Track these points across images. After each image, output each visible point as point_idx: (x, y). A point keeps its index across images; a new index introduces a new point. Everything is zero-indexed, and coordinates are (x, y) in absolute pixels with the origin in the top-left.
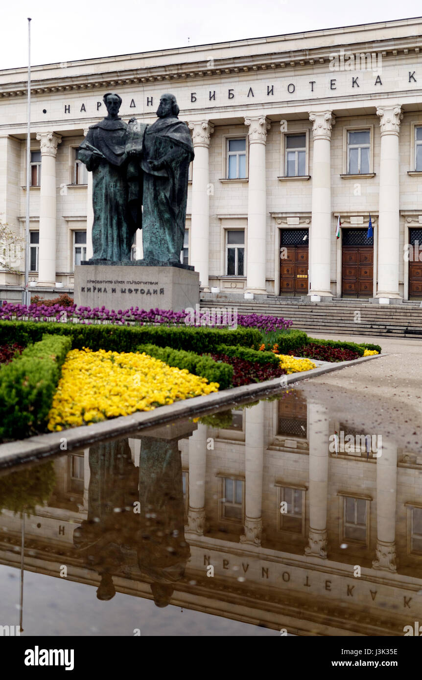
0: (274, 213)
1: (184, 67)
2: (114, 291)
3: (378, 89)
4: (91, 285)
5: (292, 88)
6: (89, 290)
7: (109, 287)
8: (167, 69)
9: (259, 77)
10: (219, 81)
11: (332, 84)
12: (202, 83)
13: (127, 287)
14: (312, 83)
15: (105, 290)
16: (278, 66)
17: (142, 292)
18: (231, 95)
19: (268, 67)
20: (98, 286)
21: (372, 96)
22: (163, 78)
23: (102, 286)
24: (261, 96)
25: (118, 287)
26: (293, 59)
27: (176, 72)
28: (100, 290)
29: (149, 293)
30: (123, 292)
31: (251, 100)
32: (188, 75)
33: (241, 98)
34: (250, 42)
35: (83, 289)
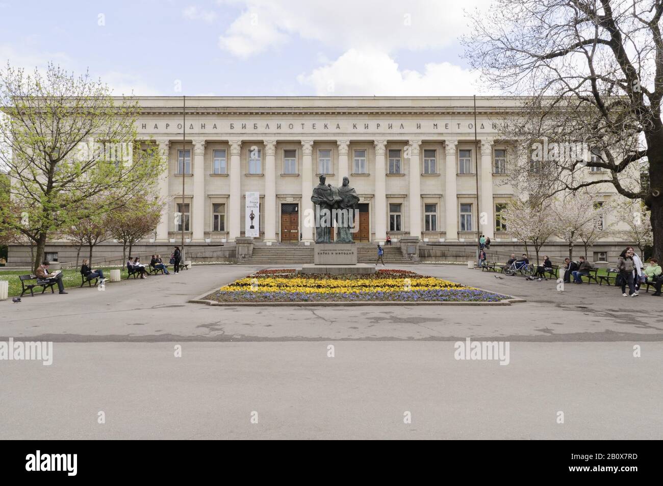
0: (279, 195)
1: (228, 109)
2: (332, 253)
3: (338, 131)
4: (322, 252)
5: (291, 126)
6: (321, 253)
7: (330, 252)
8: (217, 109)
9: (272, 118)
10: (248, 118)
11: (313, 126)
12: (237, 118)
13: (338, 252)
14: (303, 124)
15: (329, 253)
16: (284, 113)
17: (345, 254)
18: (255, 127)
19: (279, 113)
20: (325, 252)
21: (335, 134)
22: (213, 113)
23: (327, 252)
24: (273, 129)
25: (334, 252)
26: (294, 111)
27: (223, 111)
28: (326, 253)
29: (347, 254)
30: (336, 254)
31: (267, 131)
32: (229, 113)
33: (261, 129)
34: (267, 98)
35: (319, 253)
